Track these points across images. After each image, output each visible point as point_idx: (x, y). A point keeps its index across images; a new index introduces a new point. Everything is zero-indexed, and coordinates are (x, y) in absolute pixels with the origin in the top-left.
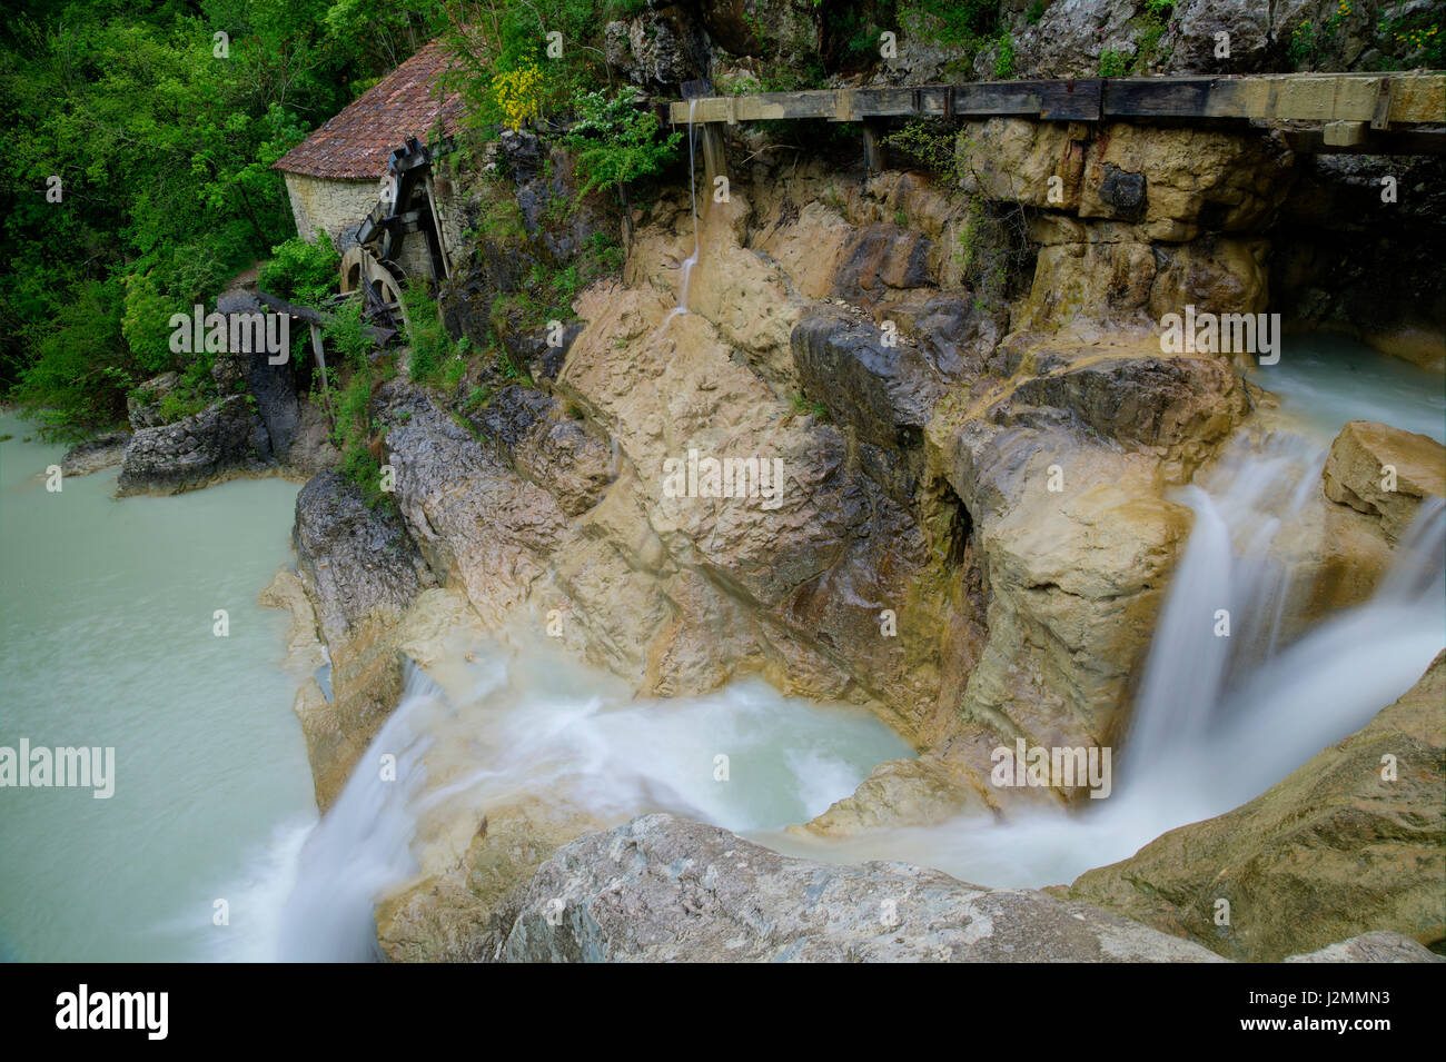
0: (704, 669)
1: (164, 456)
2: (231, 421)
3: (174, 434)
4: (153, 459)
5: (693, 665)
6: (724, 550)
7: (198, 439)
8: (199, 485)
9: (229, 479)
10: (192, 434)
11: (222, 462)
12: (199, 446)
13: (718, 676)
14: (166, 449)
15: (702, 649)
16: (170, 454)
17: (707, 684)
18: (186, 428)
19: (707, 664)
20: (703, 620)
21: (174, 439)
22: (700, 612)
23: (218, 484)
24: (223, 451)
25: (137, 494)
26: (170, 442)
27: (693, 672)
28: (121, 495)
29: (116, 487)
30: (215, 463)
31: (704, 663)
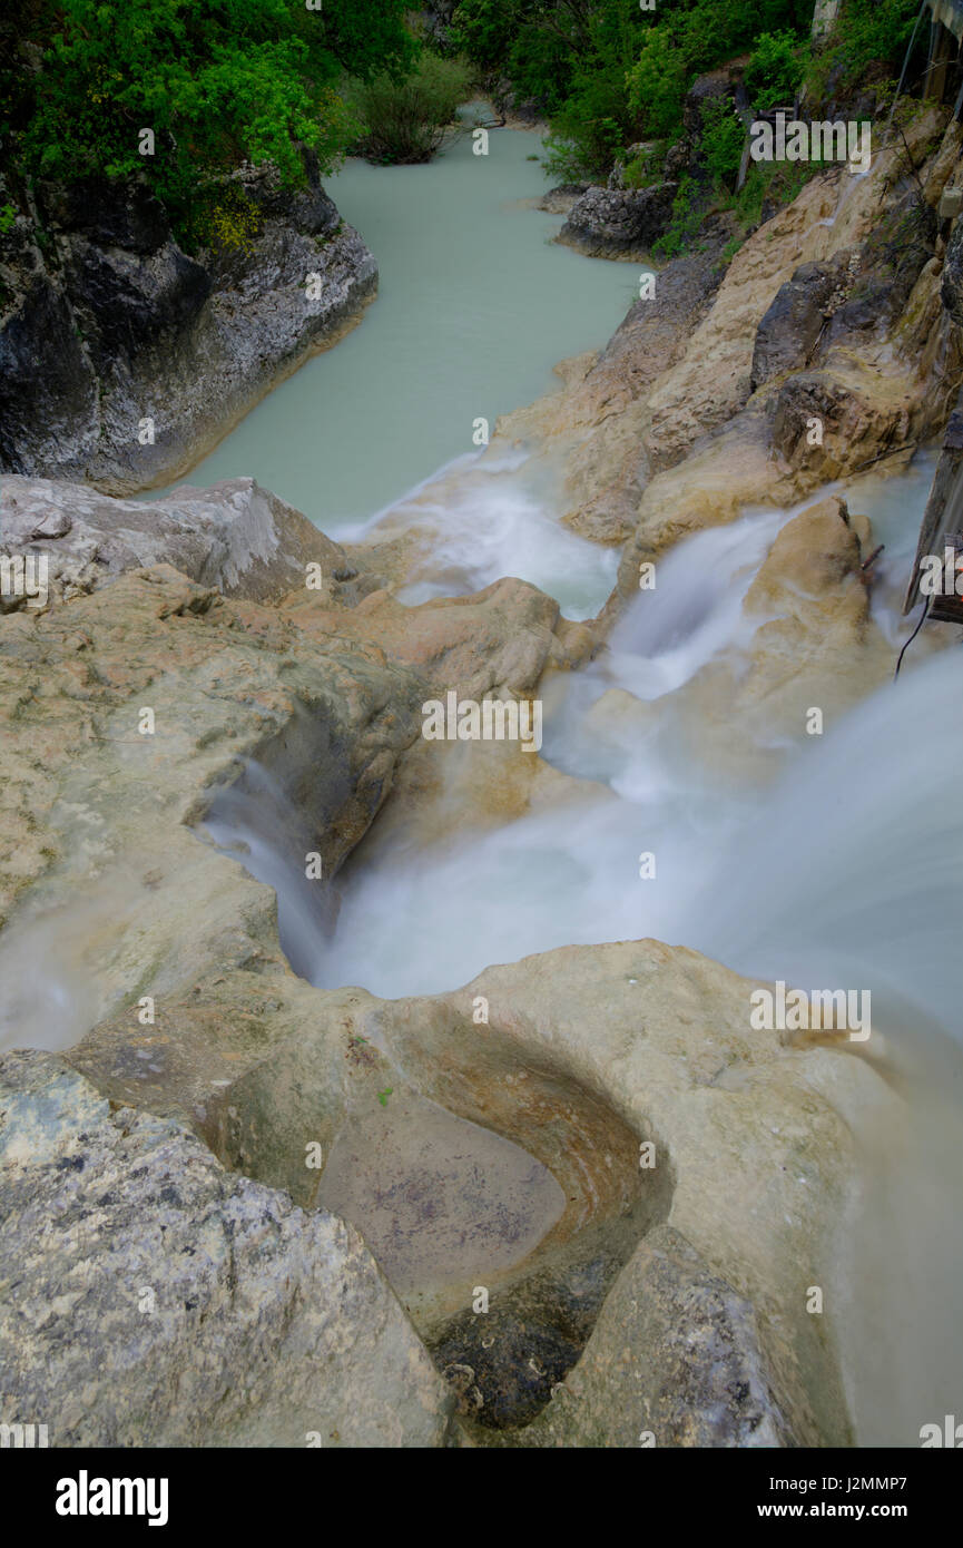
0: (606, 523)
1: (598, 218)
2: (659, 206)
3: (613, 201)
4: (590, 218)
5: (601, 515)
6: (660, 438)
7: (629, 213)
8: (610, 256)
9: (637, 261)
10: (628, 207)
11: (637, 242)
12: (627, 219)
13: (612, 535)
14: (602, 212)
15: (615, 508)
16: (603, 218)
17: (600, 536)
18: (626, 198)
19: (610, 521)
20: (628, 487)
21: (612, 206)
22: (629, 481)
23: (625, 261)
24: (642, 231)
25: (568, 245)
26: (608, 207)
27: (596, 520)
28: (557, 240)
29: (558, 232)
30: (631, 241)
31: (608, 518)
